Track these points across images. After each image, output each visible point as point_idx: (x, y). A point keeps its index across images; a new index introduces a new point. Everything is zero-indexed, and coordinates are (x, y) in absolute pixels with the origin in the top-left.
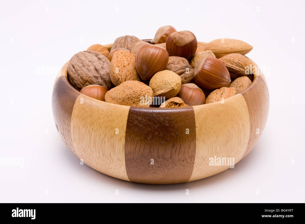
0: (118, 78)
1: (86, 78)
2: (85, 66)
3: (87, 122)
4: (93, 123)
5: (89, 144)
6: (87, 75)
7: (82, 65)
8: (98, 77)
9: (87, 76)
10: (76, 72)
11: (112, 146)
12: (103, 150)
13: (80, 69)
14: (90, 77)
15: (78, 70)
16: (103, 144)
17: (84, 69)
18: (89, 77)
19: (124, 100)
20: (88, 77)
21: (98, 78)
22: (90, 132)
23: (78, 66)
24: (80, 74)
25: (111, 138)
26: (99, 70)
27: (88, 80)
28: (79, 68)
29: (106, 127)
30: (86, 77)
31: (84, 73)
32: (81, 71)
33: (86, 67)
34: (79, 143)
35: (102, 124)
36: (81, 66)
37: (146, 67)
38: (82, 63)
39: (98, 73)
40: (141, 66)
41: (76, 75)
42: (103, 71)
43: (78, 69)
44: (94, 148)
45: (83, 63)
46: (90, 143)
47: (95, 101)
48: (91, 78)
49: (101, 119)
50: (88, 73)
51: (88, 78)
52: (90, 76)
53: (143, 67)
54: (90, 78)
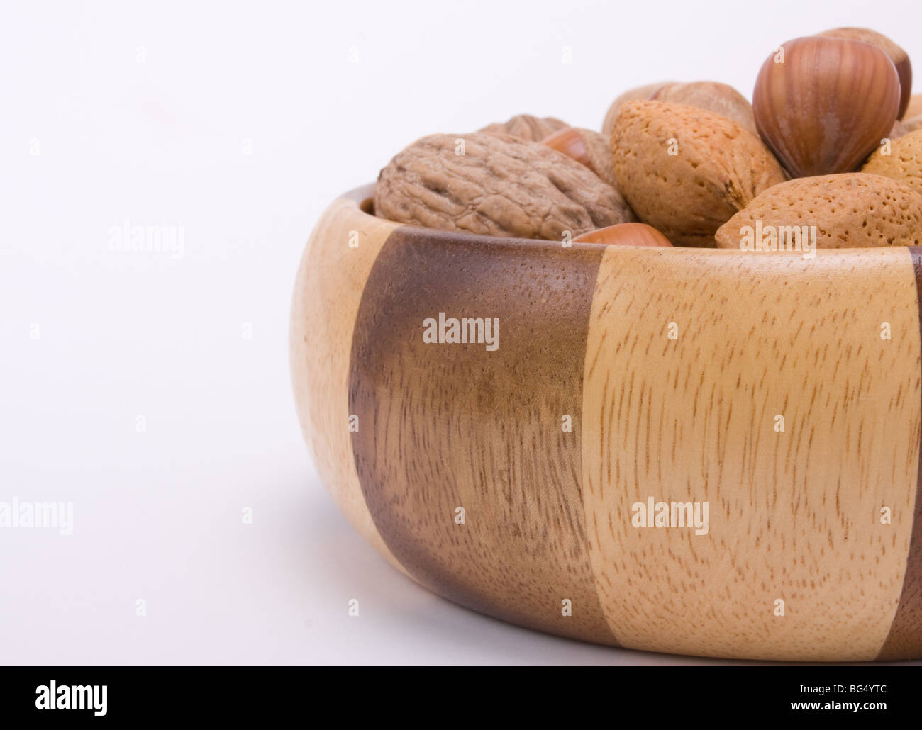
0: (723, 181)
1: (528, 223)
2: (500, 176)
3: (698, 355)
4: (737, 352)
5: (713, 469)
6: (531, 208)
7: (485, 172)
8: (579, 212)
9: (534, 211)
10: (464, 208)
11: (853, 444)
12: (800, 478)
13: (481, 190)
14: (546, 216)
15: (475, 194)
16: (805, 441)
17: (502, 185)
18: (542, 214)
19: (847, 233)
20: (535, 214)
21: (581, 218)
22: (720, 401)
23: (468, 178)
24: (492, 209)
25: (846, 405)
26: (571, 185)
27: (540, 227)
28: (477, 187)
29: (817, 354)
30: (527, 218)
31: (514, 201)
32: (492, 198)
33: (513, 177)
34: (637, 485)
35: (792, 344)
36: (483, 176)
37: (837, 121)
38: (480, 165)
39: (570, 197)
40: (818, 119)
41: (468, 219)
42: (591, 192)
43: (476, 191)
44: (746, 480)
45: (488, 164)
46: (720, 463)
47: (712, 254)
48: (554, 217)
49: (778, 321)
50: (533, 200)
51: (539, 219)
52: (544, 209)
53: (823, 121)
54: (549, 217)
